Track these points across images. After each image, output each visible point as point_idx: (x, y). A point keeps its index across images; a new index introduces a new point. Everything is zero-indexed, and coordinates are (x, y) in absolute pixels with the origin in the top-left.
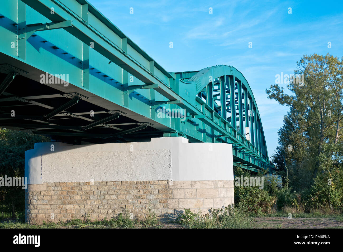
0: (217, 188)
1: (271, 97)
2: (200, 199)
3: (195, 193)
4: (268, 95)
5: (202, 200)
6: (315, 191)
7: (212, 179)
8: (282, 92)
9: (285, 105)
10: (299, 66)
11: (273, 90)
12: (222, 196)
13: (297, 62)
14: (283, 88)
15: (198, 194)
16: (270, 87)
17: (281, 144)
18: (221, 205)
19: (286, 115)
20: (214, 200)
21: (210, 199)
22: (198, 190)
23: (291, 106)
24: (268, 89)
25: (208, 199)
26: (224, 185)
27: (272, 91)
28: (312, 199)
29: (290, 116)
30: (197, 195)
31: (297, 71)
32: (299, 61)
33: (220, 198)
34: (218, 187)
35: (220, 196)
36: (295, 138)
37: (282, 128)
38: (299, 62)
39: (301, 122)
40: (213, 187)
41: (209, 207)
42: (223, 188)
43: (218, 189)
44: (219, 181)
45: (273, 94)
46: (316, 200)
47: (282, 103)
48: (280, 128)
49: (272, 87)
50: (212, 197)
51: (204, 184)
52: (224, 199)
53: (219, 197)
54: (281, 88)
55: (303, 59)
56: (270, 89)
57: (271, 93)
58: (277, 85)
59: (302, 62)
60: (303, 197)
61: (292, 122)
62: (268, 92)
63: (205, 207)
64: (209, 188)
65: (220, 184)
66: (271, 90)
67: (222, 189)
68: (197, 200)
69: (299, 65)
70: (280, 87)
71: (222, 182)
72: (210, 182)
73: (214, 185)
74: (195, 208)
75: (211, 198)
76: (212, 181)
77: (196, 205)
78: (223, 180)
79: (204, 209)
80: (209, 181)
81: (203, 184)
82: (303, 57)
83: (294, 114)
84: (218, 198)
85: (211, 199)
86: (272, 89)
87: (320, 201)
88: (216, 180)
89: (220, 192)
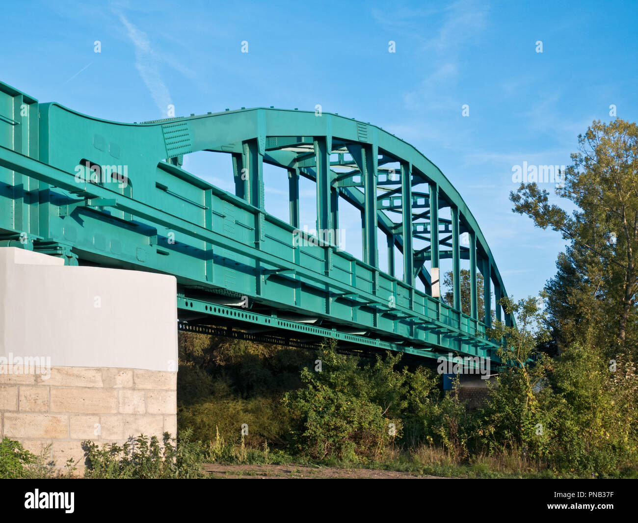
0: (112, 388)
1: (519, 209)
2: (59, 416)
3: (46, 400)
4: (513, 205)
5: (64, 418)
6: (490, 413)
7: (97, 364)
8: (546, 199)
9: (550, 227)
10: (583, 144)
11: (524, 194)
12: (129, 410)
13: (580, 136)
14: (547, 192)
15: (54, 402)
16: (519, 187)
17: (550, 313)
18: (124, 433)
19: (562, 253)
20: (102, 419)
21: (88, 417)
22: (53, 392)
23: (563, 230)
24: (515, 192)
25: (84, 418)
26: (137, 381)
27: (524, 197)
28: (480, 432)
29: (572, 255)
30: (52, 404)
31: (578, 155)
32: (583, 135)
33: (120, 417)
34: (115, 387)
35: (121, 410)
36: (579, 301)
37: (554, 278)
38: (585, 137)
39: (593, 267)
40: (101, 385)
41: (86, 437)
42: (134, 389)
43: (115, 393)
44: (120, 370)
45: (526, 202)
46: (490, 433)
47: (542, 224)
48: (549, 280)
49: (523, 187)
50: (95, 412)
51: (73, 375)
52: (136, 419)
53: (119, 413)
54: (542, 192)
55: (592, 130)
56: (519, 191)
57: (522, 201)
58: (534, 184)
59: (590, 135)
60: (462, 425)
61: (575, 267)
62: (515, 198)
63: (74, 436)
64: (89, 388)
65: (123, 380)
66: (521, 194)
67: (129, 393)
68: (51, 418)
69: (583, 142)
70: (540, 188)
71: (130, 374)
72: (91, 374)
73: (103, 381)
74: (44, 438)
75: (94, 414)
76: (99, 370)
77: (46, 432)
78: (133, 370)
79: (69, 442)
80: (88, 369)
81: (70, 375)
82: (591, 125)
83: (579, 251)
84: (115, 415)
85: (91, 417)
86: (523, 191)
87: (498, 436)
88: (108, 369)
89: (121, 400)
